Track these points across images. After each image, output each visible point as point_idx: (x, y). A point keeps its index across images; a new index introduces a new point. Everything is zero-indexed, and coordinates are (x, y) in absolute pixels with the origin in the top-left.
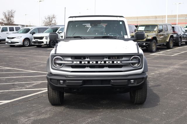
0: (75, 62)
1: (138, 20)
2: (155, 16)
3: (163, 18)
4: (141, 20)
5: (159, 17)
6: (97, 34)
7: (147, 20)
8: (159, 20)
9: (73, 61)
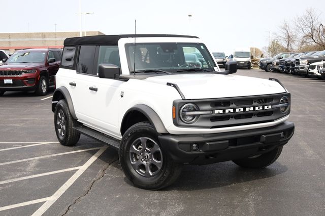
0: (216, 112)
1: (11, 40)
2: (43, 33)
3: (56, 37)
4: (16, 40)
5: (50, 35)
6: (179, 65)
7: (27, 39)
8: (50, 41)
9: (213, 111)
